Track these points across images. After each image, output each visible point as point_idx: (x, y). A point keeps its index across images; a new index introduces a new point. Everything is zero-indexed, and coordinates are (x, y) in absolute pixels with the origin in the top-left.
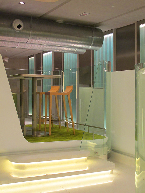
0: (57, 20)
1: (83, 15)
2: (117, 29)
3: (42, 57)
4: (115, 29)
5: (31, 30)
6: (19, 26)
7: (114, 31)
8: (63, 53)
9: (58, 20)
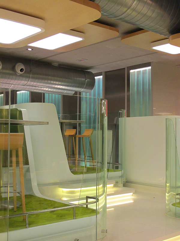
0: (53, 63)
1: (80, 61)
2: (106, 72)
3: (15, 98)
4: (104, 72)
5: (31, 73)
6: (22, 70)
7: (103, 73)
8: (44, 94)
9: (55, 64)
